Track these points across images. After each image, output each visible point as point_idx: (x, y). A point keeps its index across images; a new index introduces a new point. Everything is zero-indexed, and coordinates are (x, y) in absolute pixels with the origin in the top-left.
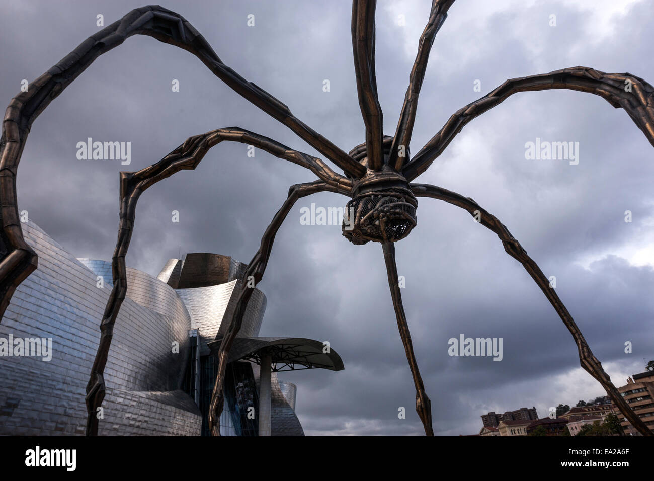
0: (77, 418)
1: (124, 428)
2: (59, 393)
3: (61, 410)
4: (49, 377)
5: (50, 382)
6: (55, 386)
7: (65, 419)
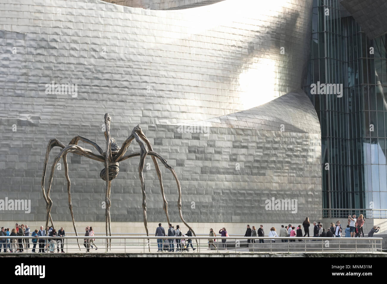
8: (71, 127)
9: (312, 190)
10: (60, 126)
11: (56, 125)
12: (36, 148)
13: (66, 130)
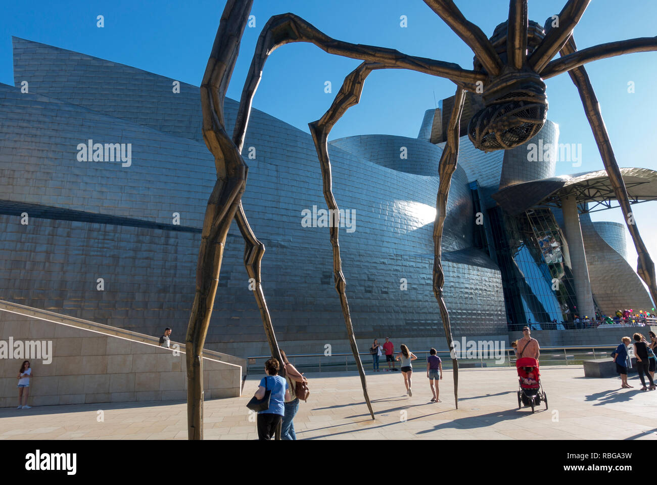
0: (379, 282)
1: (421, 286)
2: (358, 263)
3: (364, 277)
4: (346, 252)
5: (349, 256)
6: (353, 258)
7: (370, 283)
8: (322, 251)
9: (500, 311)
10: (311, 249)
11: (306, 248)
12: (286, 269)
13: (316, 253)
